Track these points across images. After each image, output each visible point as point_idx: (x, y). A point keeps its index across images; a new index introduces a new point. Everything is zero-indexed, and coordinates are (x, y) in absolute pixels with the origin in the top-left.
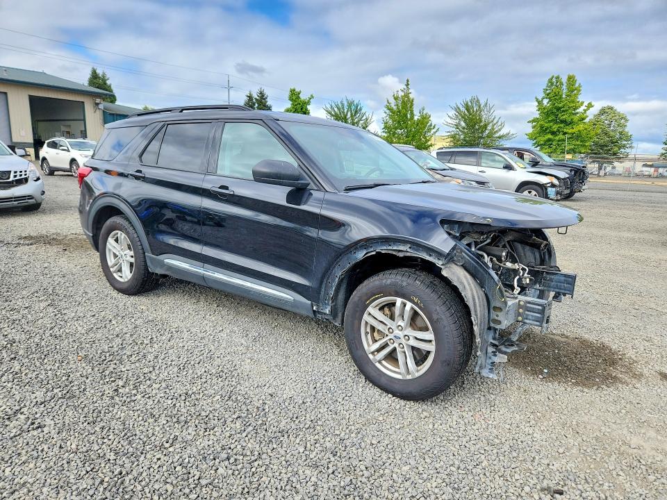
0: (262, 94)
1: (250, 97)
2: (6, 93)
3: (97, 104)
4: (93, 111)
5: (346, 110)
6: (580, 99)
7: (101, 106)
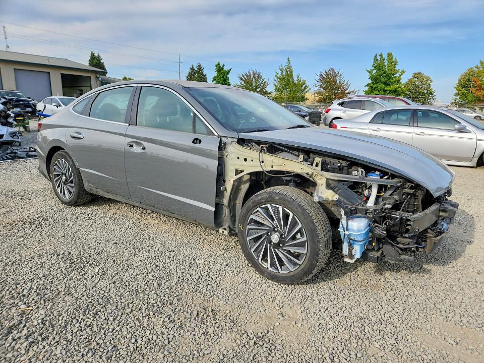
0: (200, 67)
1: (192, 69)
2: (49, 73)
3: (98, 77)
4: (95, 81)
5: (252, 77)
6: (398, 67)
7: (100, 79)
